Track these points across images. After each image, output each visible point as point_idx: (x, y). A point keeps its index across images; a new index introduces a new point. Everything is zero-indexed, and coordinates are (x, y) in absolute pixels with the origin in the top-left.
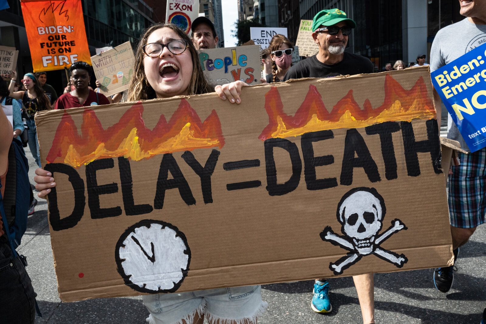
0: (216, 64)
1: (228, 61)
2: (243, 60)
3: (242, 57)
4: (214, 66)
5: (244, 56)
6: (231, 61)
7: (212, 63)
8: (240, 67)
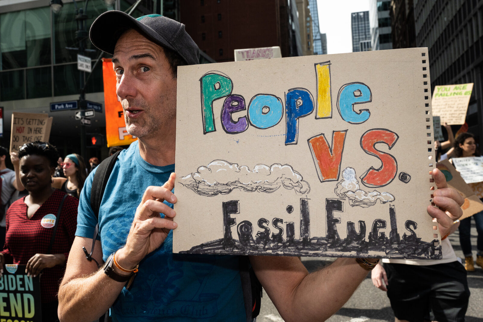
0: (255, 113)
1: (300, 102)
2: (357, 100)
3: (352, 88)
4: (247, 118)
5: (361, 87)
6: (310, 102)
7: (243, 108)
8: (341, 125)
